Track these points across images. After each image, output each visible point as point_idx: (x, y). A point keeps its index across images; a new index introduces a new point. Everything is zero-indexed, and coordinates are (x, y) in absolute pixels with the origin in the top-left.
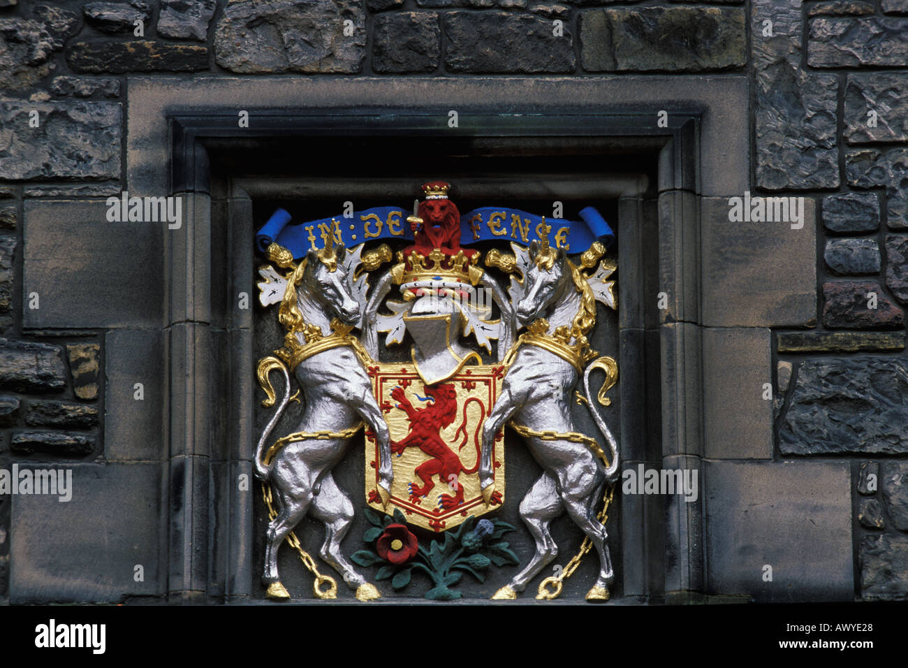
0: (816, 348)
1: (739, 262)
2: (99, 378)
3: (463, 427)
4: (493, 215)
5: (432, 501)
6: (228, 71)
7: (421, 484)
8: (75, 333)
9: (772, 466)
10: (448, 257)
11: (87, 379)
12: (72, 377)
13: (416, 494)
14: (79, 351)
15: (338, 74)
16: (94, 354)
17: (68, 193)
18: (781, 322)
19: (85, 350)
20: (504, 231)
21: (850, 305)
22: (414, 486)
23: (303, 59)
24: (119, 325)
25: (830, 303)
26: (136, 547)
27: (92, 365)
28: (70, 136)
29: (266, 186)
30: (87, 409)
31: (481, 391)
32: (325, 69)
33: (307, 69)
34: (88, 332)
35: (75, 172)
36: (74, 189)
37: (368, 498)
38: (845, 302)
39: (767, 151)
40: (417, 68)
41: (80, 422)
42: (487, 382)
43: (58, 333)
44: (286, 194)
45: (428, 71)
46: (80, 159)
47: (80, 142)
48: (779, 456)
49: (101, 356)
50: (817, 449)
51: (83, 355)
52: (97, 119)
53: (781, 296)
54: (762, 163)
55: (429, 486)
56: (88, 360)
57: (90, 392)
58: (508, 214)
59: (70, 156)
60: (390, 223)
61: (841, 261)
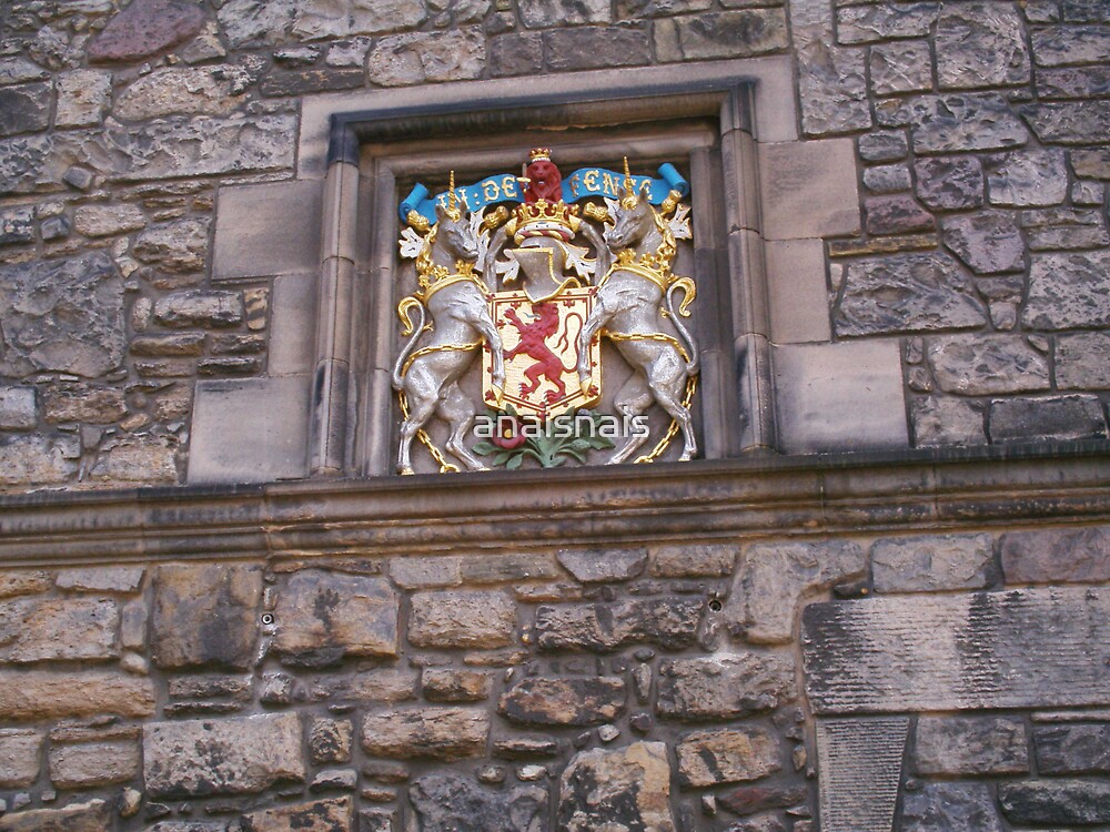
0: (862, 251)
1: (792, 189)
2: (267, 313)
3: (565, 335)
4: (588, 174)
5: (538, 397)
6: (379, 86)
7: (529, 384)
8: (251, 280)
9: (830, 347)
10: (550, 205)
11: (257, 314)
12: (246, 313)
13: (525, 391)
14: (252, 294)
15: (463, 80)
16: (264, 295)
17: (253, 181)
18: (831, 232)
19: (257, 293)
20: (598, 187)
21: (888, 215)
22: (523, 385)
23: (436, 72)
24: (285, 273)
25: (871, 215)
26: (289, 441)
27: (263, 303)
28: (257, 140)
29: (405, 163)
30: (256, 337)
31: (580, 307)
32: (452, 78)
33: (439, 78)
34: (260, 280)
35: (258, 166)
36: (257, 178)
37: (485, 397)
38: (884, 213)
39: (809, 106)
40: (525, 70)
41: (250, 347)
42: (585, 300)
43: (237, 282)
44: (421, 168)
45: (534, 72)
46: (263, 155)
47: (264, 144)
48: (836, 338)
49: (270, 297)
50: (869, 330)
51: (256, 296)
52: (278, 126)
53: (829, 213)
54: (806, 114)
55: (536, 384)
56: (260, 299)
57: (259, 323)
58: (601, 173)
59: (256, 154)
60: (505, 187)
61: (879, 182)
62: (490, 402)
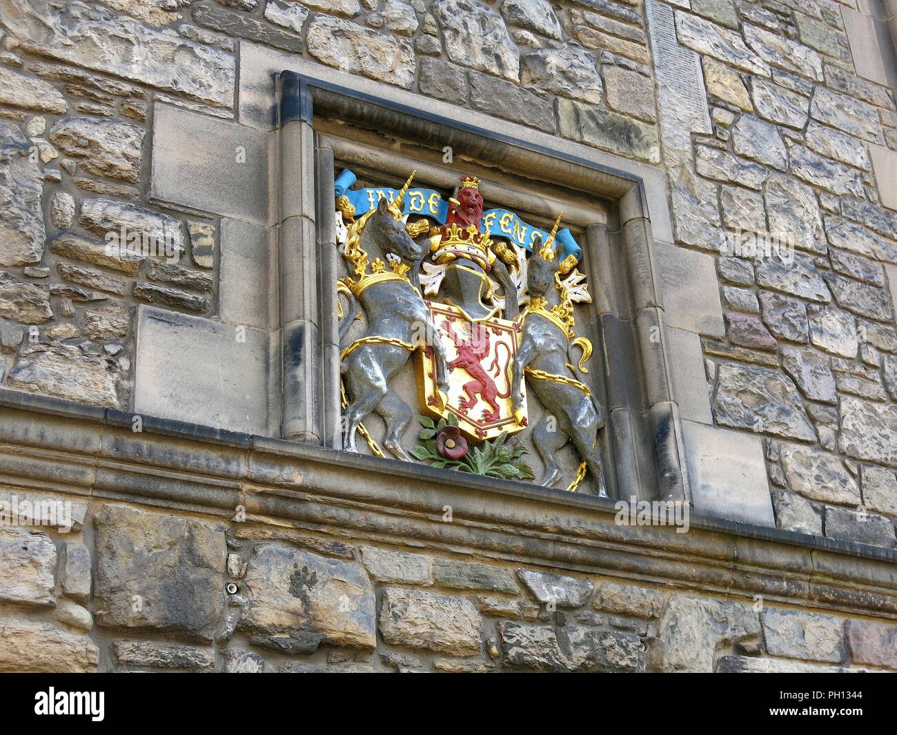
0: (729, 355)
1: (673, 285)
2: (217, 253)
3: (496, 361)
4: (503, 217)
5: (476, 413)
6: (317, 60)
7: (468, 400)
8: (195, 213)
9: (712, 428)
11: (205, 251)
12: (192, 247)
13: (464, 405)
14: (197, 227)
15: (397, 85)
16: (211, 233)
17: (191, 107)
18: (706, 332)
19: (204, 228)
20: (509, 231)
21: (746, 330)
22: (462, 399)
23: (370, 67)
24: (233, 216)
25: (733, 326)
26: (248, 397)
27: (209, 241)
28: (193, 66)
30: (205, 275)
31: (505, 337)
32: (387, 80)
33: (375, 75)
34: (206, 215)
35: (198, 93)
36: (195, 106)
37: (427, 402)
38: (743, 328)
39: (681, 218)
40: (451, 98)
41: (199, 283)
42: (510, 333)
43: (181, 210)
45: (459, 103)
46: (201, 85)
47: (200, 71)
48: (717, 425)
49: (217, 234)
50: (739, 424)
51: (201, 231)
52: (217, 60)
53: (703, 314)
54: (679, 224)
55: (473, 402)
56: (206, 236)
57: (207, 261)
58: (514, 218)
59: (194, 81)
60: (431, 201)
61: (736, 300)
62: (432, 408)
